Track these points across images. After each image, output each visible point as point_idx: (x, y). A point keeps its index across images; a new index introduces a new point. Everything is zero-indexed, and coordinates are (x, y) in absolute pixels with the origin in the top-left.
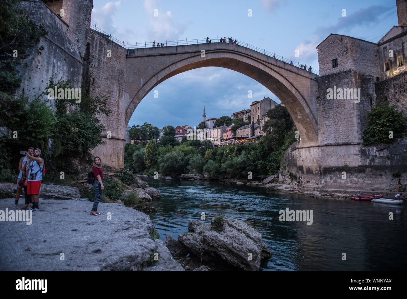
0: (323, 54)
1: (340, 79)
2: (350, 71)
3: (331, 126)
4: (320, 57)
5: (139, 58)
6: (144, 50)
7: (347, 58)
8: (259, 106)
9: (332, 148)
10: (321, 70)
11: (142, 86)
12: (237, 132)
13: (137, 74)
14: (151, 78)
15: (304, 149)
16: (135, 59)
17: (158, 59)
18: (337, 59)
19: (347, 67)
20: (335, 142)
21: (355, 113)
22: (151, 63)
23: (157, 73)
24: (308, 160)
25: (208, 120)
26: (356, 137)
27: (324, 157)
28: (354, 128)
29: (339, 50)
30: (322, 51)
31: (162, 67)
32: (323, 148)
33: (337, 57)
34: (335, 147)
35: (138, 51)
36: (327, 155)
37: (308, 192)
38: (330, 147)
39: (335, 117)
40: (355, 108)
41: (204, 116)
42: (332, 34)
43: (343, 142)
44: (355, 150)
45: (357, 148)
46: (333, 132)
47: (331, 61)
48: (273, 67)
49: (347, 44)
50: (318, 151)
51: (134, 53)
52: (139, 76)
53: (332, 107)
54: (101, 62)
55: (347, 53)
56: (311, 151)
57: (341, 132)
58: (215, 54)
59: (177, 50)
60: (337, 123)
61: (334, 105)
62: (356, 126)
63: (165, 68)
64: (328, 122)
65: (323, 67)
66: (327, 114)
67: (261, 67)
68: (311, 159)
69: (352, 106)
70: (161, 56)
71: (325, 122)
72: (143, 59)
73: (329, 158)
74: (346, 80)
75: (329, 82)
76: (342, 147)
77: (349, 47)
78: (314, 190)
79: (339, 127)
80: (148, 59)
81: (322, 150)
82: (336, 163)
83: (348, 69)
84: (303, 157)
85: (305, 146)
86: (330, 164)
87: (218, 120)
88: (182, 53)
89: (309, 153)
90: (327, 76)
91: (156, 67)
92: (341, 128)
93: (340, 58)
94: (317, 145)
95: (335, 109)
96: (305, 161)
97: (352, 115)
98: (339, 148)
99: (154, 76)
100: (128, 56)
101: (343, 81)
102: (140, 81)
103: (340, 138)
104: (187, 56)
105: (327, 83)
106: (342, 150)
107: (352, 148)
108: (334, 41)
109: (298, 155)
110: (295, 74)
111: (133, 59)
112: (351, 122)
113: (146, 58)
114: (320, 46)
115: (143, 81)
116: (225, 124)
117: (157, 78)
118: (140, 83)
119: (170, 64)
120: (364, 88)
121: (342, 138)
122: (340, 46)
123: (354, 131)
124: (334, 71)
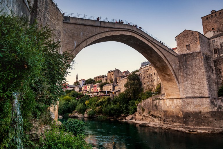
0: (180, 41)
1: (194, 56)
2: (200, 52)
3: (189, 86)
4: (178, 43)
5: (73, 25)
6: (77, 19)
7: (197, 44)
8: (113, 74)
9: (190, 100)
10: (179, 51)
11: (75, 47)
12: (103, 88)
13: (71, 37)
14: (82, 42)
15: (168, 100)
16: (70, 25)
17: (88, 28)
18: (190, 45)
19: (197, 50)
20: (192, 96)
21: (205, 78)
22: (82, 30)
23: (87, 39)
24: (172, 106)
25: (80, 80)
26: (206, 93)
27: (185, 106)
28: (205, 87)
29: (191, 40)
30: (179, 40)
31: (90, 35)
32: (184, 99)
33: (190, 43)
34: (192, 99)
35: (72, 19)
36: (187, 104)
37: (175, 129)
38: (189, 99)
39: (191, 80)
40: (205, 75)
41: (77, 78)
42: (185, 30)
43: (198, 96)
44: (206, 101)
45: (208, 100)
46: (190, 89)
47: (186, 46)
48: (156, 46)
49: (196, 36)
50: (180, 101)
51: (69, 20)
52: (73, 39)
53: (189, 74)
54: (46, 18)
55: (197, 41)
56: (174, 101)
57: (196, 89)
58: (125, 31)
59: (101, 24)
60: (193, 84)
61: (190, 72)
62: (206, 85)
63: (92, 36)
64: (186, 83)
65: (180, 49)
66: (185, 78)
67: (150, 45)
68: (175, 106)
69: (203, 74)
70: (90, 27)
71: (184, 83)
72: (76, 26)
73: (189, 106)
74: (197, 57)
75: (186, 58)
76: (197, 99)
77: (198, 38)
78: (180, 128)
79: (195, 86)
80: (80, 27)
81: (183, 101)
82: (194, 110)
83: (198, 51)
84: (168, 105)
85: (170, 98)
86: (190, 110)
87: (87, 81)
88: (104, 27)
89: (173, 102)
90: (184, 54)
91: (86, 34)
92: (196, 87)
93: (192, 44)
94: (180, 97)
95: (191, 75)
96: (170, 108)
97: (203, 79)
98: (195, 100)
99: (84, 41)
100: (65, 22)
101: (196, 58)
102: (74, 43)
103: (196, 93)
104: (108, 30)
105: (185, 59)
106: (197, 101)
107: (204, 99)
108: (188, 34)
109: (163, 103)
110: (167, 52)
111: (68, 24)
112: (203, 83)
113: (79, 26)
114: (178, 37)
115: (76, 44)
116: (92, 83)
117: (87, 43)
118: (74, 45)
119: (96, 34)
120: (209, 63)
121: (197, 94)
122: (191, 37)
123: (205, 89)
124: (188, 52)
